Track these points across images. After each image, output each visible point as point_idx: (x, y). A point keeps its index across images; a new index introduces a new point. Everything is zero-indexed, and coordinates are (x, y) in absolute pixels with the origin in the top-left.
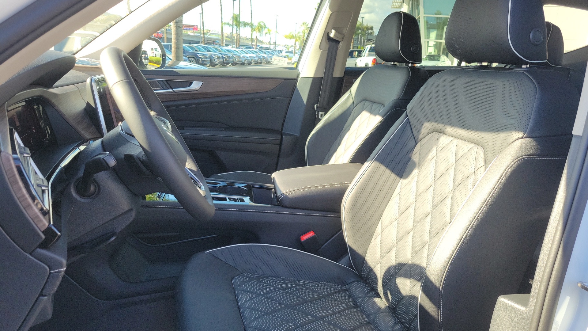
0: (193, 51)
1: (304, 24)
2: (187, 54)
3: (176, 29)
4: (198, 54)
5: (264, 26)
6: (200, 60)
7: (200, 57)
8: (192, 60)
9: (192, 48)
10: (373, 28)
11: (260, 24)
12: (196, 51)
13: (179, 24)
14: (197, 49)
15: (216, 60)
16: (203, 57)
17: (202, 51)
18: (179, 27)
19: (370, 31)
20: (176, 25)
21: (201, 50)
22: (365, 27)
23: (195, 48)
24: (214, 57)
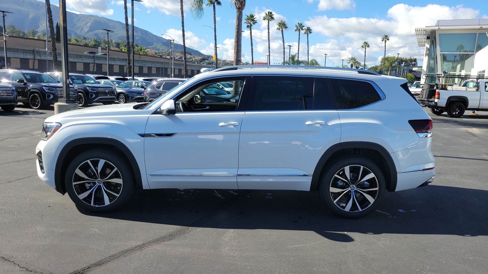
1: (352, 60)
5: (315, 63)
10: (417, 60)
11: (312, 62)
19: (413, 63)
22: (409, 59)
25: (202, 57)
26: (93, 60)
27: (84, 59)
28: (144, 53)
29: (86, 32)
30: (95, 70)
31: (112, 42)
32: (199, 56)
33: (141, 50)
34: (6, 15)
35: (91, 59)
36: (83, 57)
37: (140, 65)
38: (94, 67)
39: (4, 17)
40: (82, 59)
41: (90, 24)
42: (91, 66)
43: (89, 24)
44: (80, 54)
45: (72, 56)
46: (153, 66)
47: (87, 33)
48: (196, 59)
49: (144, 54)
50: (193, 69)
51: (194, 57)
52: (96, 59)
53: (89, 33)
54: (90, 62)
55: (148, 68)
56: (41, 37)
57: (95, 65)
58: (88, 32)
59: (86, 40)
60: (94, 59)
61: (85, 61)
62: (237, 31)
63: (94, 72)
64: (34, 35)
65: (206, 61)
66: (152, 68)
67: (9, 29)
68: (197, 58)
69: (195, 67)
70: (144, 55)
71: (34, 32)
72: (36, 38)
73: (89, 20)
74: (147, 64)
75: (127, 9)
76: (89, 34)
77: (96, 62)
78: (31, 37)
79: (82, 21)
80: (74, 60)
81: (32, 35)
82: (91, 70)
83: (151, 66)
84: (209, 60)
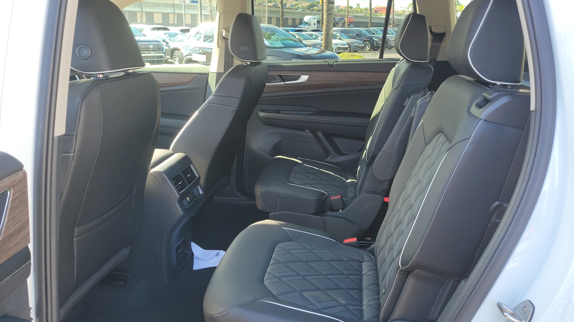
0: (370, 34)
2: (363, 38)
3: (327, 17)
4: (373, 38)
6: (375, 43)
7: (375, 40)
8: (367, 43)
9: (369, 32)
12: (373, 34)
13: (330, 11)
14: (374, 33)
15: (392, 42)
16: (378, 40)
17: (380, 33)
18: (330, 14)
20: (327, 13)
21: (378, 33)
23: (372, 31)
24: (390, 39)
25: (310, 3)
26: (173, 9)
27: (162, 8)
30: (176, 22)
32: (307, 2)
35: (170, 8)
36: (161, 6)
38: (174, 17)
40: (160, 8)
42: (171, 16)
44: (157, 2)
45: (148, 5)
48: (302, 6)
50: (294, 18)
51: (301, 3)
52: (176, 8)
54: (169, 12)
57: (175, 15)
60: (174, 7)
61: (164, 10)
63: (175, 24)
65: (315, 8)
68: (304, 5)
69: (297, 15)
77: (177, 11)
80: (151, 10)
82: (171, 21)
84: (319, 7)
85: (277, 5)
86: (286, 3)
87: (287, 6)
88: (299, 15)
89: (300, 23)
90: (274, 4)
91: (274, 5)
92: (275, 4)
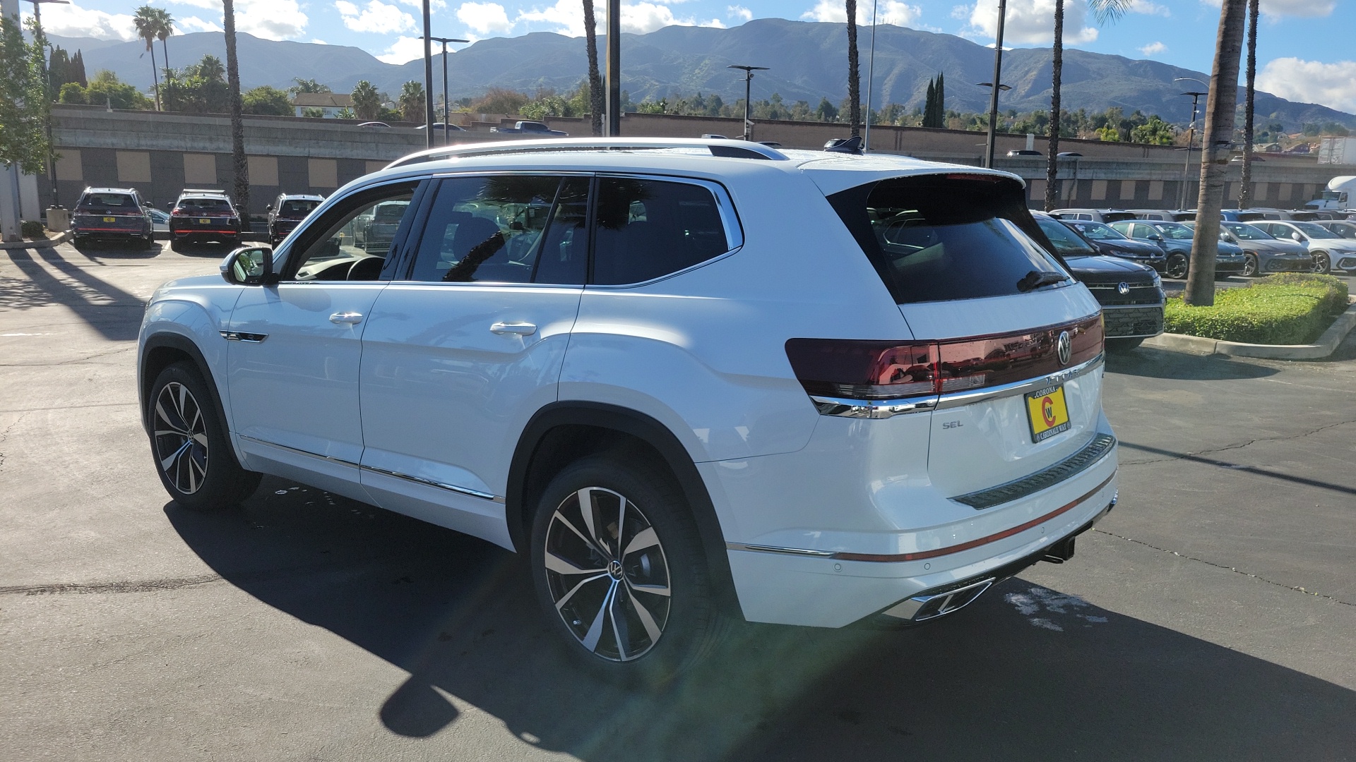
28: (1165, 140)
29: (1023, 97)
31: (1084, 117)
33: (1154, 132)
34: (752, 75)
37: (1113, 177)
39: (748, 80)
41: (1035, 73)
43: (1033, 74)
46: (1154, 177)
47: (1025, 99)
49: (1162, 143)
53: (1030, 98)
55: (1165, 185)
56: (908, 119)
58: (1028, 95)
59: (1014, 117)
62: (1220, 39)
64: (894, 117)
66: (1151, 183)
67: (844, 107)
69: (1309, 175)
70: (1162, 146)
71: (894, 110)
72: (897, 124)
73: (1035, 63)
74: (1133, 171)
75: (1062, 18)
76: (1029, 102)
78: (888, 123)
79: (1016, 67)
81: (890, 116)
83: (1147, 177)
85: (1281, 148)
86: (1307, 143)
87: (1309, 150)
88: (1316, 176)
89: (1313, 196)
90: (1272, 146)
91: (1269, 149)
92: (1274, 147)
